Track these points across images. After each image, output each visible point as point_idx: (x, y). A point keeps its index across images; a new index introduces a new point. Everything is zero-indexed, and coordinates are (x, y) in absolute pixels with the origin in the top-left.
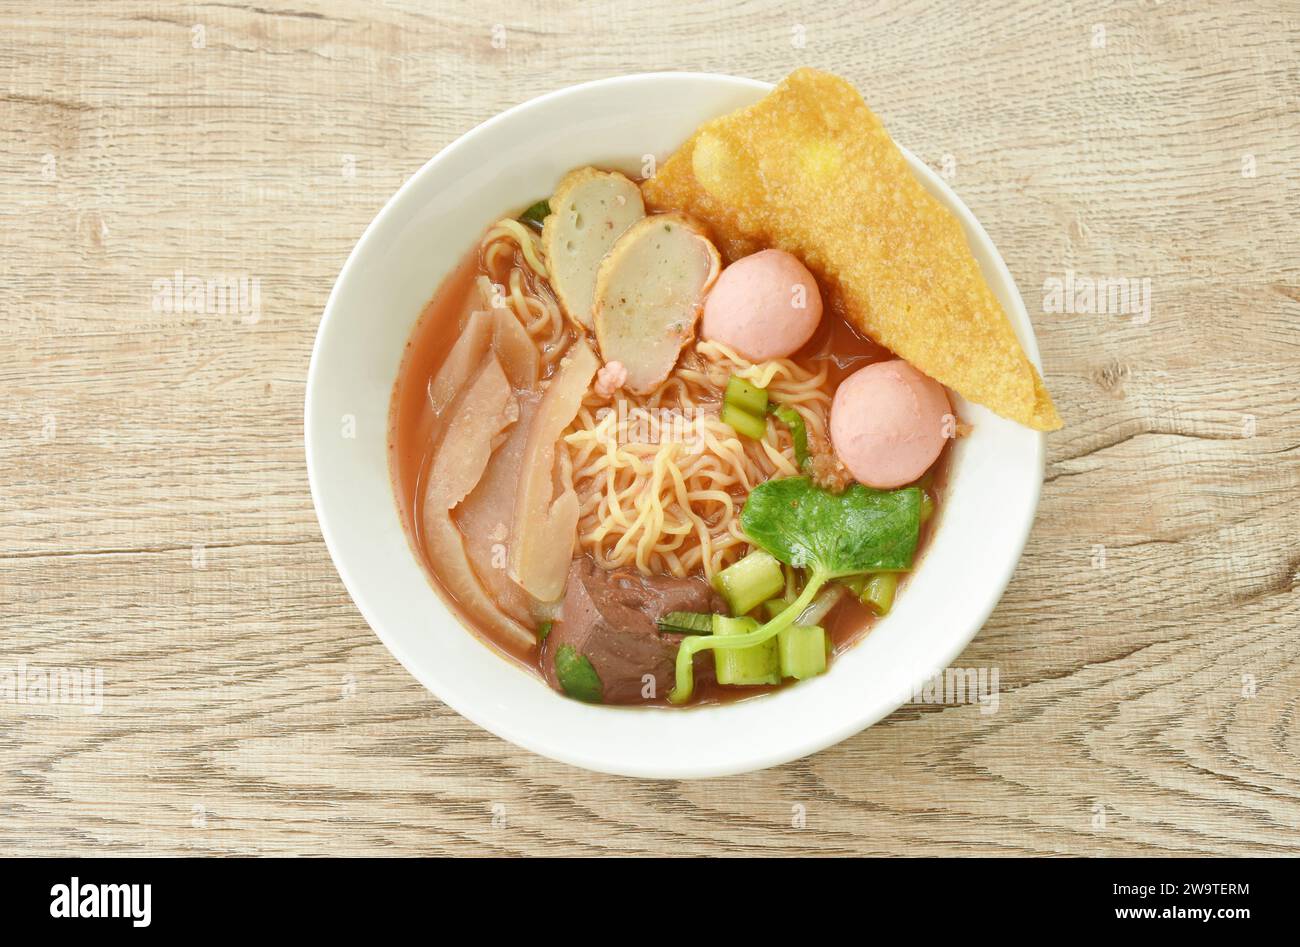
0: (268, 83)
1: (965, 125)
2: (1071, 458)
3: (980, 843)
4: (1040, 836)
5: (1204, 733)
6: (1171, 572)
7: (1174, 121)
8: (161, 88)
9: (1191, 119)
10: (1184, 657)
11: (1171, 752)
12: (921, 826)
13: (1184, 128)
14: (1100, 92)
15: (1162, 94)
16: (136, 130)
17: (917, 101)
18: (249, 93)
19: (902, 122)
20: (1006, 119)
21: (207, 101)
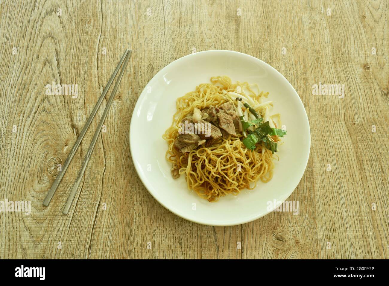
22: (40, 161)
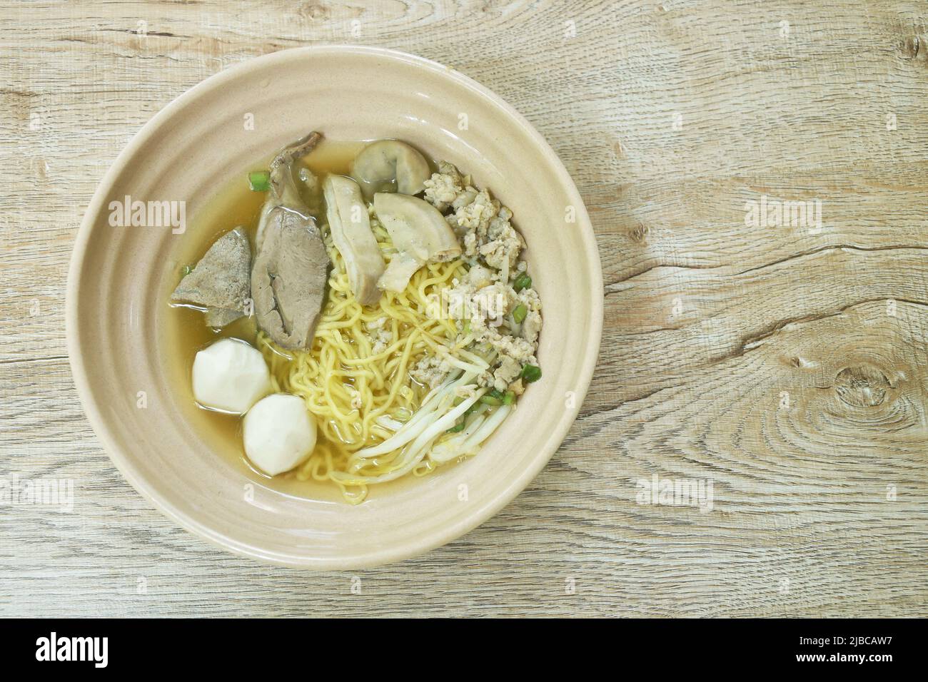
0: (141, 76)
1: (553, 88)
2: (616, 283)
3: (564, 507)
4: (599, 501)
5: (693, 439)
6: (674, 347)
7: (677, 81)
8: (78, 81)
9: (685, 80)
10: (682, 396)
11: (674, 451)
12: (531, 498)
13: (682, 85)
14: (632, 65)
15: (668, 65)
16: (63, 107)
17: (524, 75)
18: (130, 83)
19: (516, 87)
20: (577, 83)
21: (105, 88)
22: (852, 431)
